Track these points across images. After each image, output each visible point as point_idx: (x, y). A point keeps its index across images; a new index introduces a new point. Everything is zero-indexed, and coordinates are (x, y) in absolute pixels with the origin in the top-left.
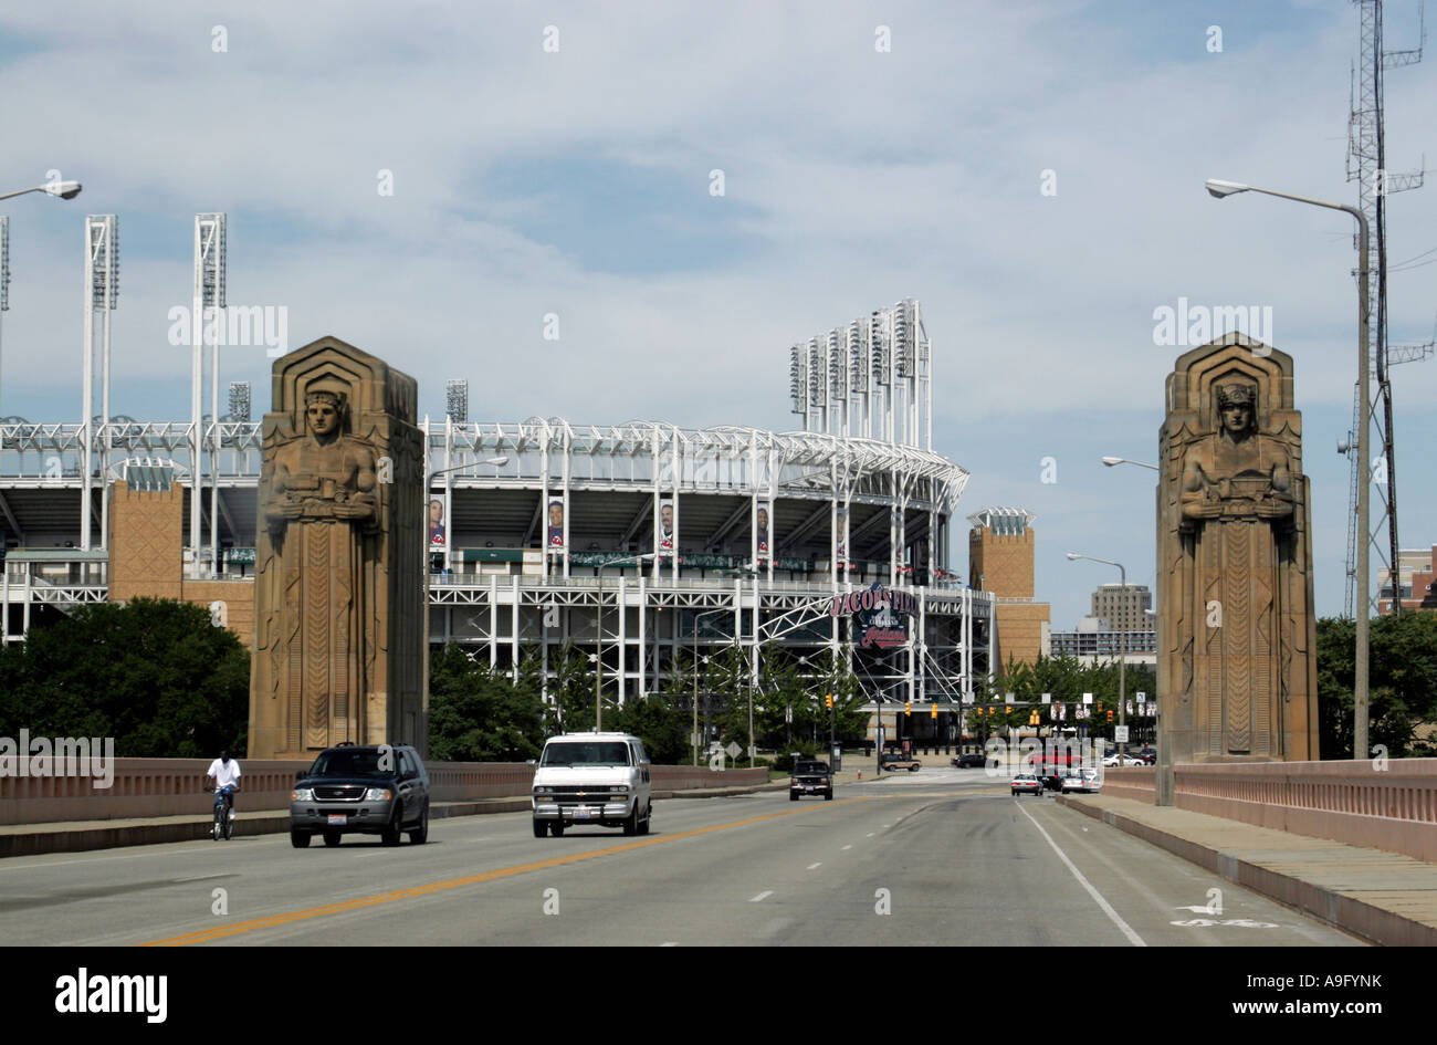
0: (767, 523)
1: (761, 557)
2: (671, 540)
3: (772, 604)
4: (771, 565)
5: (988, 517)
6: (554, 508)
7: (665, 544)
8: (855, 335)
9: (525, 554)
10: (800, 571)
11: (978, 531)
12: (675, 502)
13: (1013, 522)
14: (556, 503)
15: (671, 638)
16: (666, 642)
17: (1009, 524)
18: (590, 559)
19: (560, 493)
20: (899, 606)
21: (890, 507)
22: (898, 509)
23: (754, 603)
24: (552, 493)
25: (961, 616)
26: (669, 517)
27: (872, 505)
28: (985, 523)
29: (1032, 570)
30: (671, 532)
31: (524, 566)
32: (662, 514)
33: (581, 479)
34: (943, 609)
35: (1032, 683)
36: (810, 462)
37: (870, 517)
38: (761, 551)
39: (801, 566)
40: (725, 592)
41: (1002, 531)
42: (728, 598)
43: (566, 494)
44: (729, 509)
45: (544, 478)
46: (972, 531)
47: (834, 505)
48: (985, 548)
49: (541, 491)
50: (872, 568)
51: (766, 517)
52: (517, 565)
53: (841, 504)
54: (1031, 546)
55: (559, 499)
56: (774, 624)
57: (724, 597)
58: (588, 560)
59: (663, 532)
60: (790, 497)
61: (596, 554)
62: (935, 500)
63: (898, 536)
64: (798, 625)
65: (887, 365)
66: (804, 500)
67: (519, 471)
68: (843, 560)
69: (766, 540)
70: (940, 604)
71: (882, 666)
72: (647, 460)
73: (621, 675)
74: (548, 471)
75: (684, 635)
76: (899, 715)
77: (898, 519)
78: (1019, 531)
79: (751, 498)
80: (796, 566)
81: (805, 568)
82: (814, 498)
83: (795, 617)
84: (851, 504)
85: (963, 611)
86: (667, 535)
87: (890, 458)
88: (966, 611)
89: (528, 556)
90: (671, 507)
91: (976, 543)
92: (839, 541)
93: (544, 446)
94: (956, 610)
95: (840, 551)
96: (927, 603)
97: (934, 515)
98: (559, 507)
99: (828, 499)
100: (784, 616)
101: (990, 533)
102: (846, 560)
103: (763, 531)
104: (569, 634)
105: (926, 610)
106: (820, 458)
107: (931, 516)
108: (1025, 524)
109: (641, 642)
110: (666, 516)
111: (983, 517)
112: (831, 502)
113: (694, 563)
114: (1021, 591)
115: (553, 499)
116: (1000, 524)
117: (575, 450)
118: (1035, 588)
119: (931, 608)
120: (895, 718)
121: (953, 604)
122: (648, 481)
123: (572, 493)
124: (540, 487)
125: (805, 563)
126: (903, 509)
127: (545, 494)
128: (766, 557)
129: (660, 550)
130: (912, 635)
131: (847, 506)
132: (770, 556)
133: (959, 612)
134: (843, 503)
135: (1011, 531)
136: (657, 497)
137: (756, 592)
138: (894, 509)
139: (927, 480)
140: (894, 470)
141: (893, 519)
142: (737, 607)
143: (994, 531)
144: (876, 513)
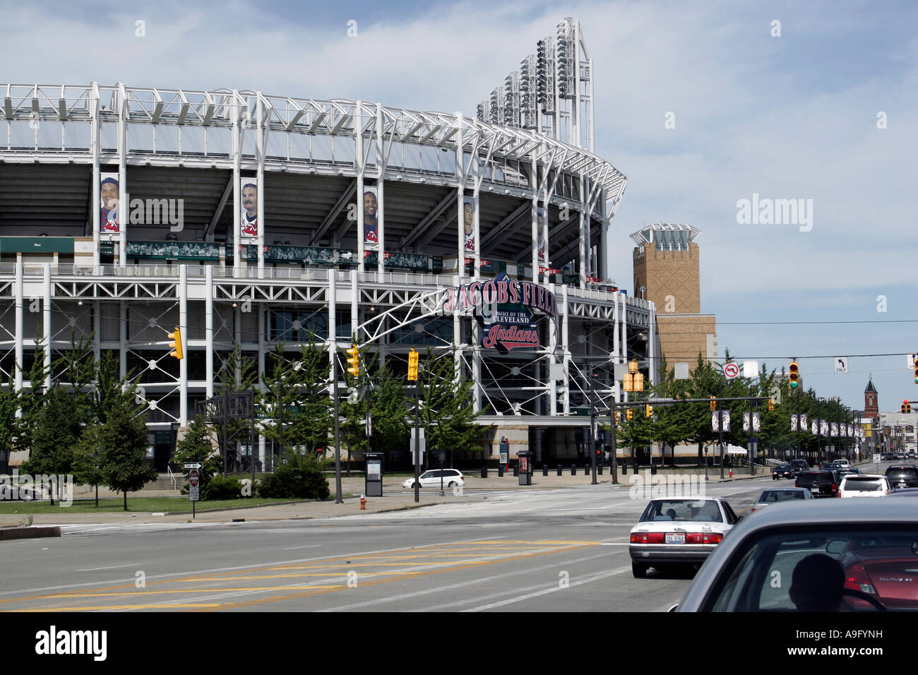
0: (376, 209)
1: (369, 248)
2: (256, 226)
3: (375, 301)
4: (381, 257)
5: (651, 233)
6: (107, 187)
7: (247, 231)
8: (524, 72)
9: (76, 243)
10: (425, 270)
11: (642, 250)
12: (259, 181)
13: (677, 237)
14: (110, 180)
15: (257, 342)
16: (250, 347)
17: (673, 238)
18: (161, 250)
19: (115, 168)
20: (530, 301)
21: (531, 201)
22: (540, 204)
23: (352, 297)
24: (105, 168)
25: (614, 322)
26: (252, 199)
27: (507, 197)
28: (648, 239)
29: (698, 286)
30: (256, 217)
31: (76, 258)
32: (242, 194)
33: (140, 153)
34: (591, 313)
35: (692, 392)
36: (428, 141)
37: (509, 213)
38: (369, 241)
39: (426, 264)
40: (316, 284)
41: (666, 247)
42: (319, 292)
43: (122, 170)
44: (332, 195)
45: (93, 150)
46: (636, 249)
47: (460, 192)
48: (648, 264)
49: (91, 166)
50: (512, 269)
51: (375, 201)
52: (67, 256)
53: (468, 192)
54: (696, 261)
55: (113, 175)
56: (377, 322)
57: (314, 290)
58: (160, 252)
59: (244, 217)
60: (405, 180)
61: (168, 245)
62: (585, 201)
63: (540, 234)
64: (404, 323)
65: (552, 93)
66: (422, 185)
67: (63, 144)
68: (472, 256)
69: (375, 229)
70: (588, 306)
71: (519, 376)
72: (226, 130)
73: (182, 384)
74: (98, 142)
75: (272, 338)
76: (532, 430)
77: (540, 215)
78: (684, 247)
79: (355, 179)
80: (420, 264)
81: (430, 267)
82: (434, 183)
83: (401, 314)
84: (481, 193)
85: (616, 317)
86: (250, 219)
87: (527, 142)
88: (619, 316)
89: (79, 246)
90: (255, 187)
91: (639, 262)
92: (467, 234)
93: (93, 113)
94: (607, 315)
95: (469, 245)
96: (571, 305)
97: (585, 216)
98: (114, 185)
99: (452, 185)
100: (387, 312)
101: (653, 249)
102: (476, 256)
103: (370, 217)
104: (128, 338)
105: (570, 312)
106: (439, 136)
107: (582, 217)
108: (690, 240)
109: (208, 344)
110: (247, 198)
111: (646, 234)
112: (457, 189)
113: (291, 257)
114: (686, 307)
115: (105, 175)
116: (664, 238)
117: (133, 118)
118: (701, 304)
119: (576, 312)
120: (527, 432)
121: (603, 308)
122: (225, 156)
123: (129, 168)
124: (89, 162)
125: (430, 261)
126: (546, 204)
127: (96, 170)
128: (375, 249)
129: (241, 237)
130: (553, 340)
131: (476, 194)
132: (380, 247)
133: (611, 317)
134: (472, 191)
135: (675, 247)
136: (236, 175)
137: (354, 284)
138: (535, 203)
139: (576, 178)
140: (534, 157)
141: (534, 213)
142: (331, 301)
143: (658, 247)
144: (516, 208)
